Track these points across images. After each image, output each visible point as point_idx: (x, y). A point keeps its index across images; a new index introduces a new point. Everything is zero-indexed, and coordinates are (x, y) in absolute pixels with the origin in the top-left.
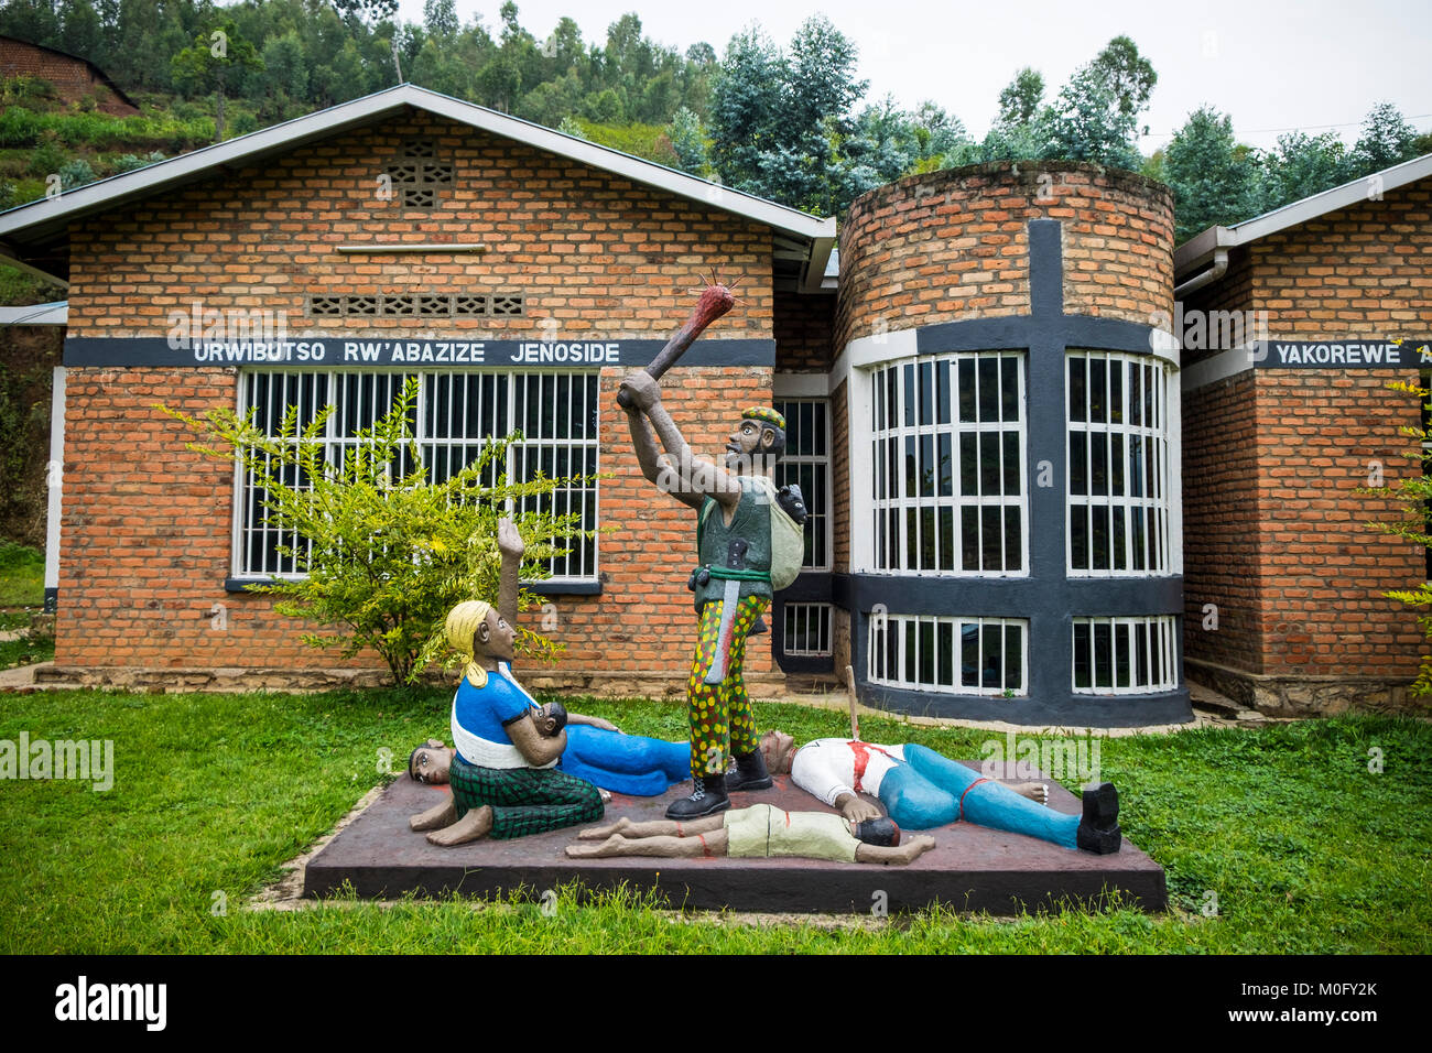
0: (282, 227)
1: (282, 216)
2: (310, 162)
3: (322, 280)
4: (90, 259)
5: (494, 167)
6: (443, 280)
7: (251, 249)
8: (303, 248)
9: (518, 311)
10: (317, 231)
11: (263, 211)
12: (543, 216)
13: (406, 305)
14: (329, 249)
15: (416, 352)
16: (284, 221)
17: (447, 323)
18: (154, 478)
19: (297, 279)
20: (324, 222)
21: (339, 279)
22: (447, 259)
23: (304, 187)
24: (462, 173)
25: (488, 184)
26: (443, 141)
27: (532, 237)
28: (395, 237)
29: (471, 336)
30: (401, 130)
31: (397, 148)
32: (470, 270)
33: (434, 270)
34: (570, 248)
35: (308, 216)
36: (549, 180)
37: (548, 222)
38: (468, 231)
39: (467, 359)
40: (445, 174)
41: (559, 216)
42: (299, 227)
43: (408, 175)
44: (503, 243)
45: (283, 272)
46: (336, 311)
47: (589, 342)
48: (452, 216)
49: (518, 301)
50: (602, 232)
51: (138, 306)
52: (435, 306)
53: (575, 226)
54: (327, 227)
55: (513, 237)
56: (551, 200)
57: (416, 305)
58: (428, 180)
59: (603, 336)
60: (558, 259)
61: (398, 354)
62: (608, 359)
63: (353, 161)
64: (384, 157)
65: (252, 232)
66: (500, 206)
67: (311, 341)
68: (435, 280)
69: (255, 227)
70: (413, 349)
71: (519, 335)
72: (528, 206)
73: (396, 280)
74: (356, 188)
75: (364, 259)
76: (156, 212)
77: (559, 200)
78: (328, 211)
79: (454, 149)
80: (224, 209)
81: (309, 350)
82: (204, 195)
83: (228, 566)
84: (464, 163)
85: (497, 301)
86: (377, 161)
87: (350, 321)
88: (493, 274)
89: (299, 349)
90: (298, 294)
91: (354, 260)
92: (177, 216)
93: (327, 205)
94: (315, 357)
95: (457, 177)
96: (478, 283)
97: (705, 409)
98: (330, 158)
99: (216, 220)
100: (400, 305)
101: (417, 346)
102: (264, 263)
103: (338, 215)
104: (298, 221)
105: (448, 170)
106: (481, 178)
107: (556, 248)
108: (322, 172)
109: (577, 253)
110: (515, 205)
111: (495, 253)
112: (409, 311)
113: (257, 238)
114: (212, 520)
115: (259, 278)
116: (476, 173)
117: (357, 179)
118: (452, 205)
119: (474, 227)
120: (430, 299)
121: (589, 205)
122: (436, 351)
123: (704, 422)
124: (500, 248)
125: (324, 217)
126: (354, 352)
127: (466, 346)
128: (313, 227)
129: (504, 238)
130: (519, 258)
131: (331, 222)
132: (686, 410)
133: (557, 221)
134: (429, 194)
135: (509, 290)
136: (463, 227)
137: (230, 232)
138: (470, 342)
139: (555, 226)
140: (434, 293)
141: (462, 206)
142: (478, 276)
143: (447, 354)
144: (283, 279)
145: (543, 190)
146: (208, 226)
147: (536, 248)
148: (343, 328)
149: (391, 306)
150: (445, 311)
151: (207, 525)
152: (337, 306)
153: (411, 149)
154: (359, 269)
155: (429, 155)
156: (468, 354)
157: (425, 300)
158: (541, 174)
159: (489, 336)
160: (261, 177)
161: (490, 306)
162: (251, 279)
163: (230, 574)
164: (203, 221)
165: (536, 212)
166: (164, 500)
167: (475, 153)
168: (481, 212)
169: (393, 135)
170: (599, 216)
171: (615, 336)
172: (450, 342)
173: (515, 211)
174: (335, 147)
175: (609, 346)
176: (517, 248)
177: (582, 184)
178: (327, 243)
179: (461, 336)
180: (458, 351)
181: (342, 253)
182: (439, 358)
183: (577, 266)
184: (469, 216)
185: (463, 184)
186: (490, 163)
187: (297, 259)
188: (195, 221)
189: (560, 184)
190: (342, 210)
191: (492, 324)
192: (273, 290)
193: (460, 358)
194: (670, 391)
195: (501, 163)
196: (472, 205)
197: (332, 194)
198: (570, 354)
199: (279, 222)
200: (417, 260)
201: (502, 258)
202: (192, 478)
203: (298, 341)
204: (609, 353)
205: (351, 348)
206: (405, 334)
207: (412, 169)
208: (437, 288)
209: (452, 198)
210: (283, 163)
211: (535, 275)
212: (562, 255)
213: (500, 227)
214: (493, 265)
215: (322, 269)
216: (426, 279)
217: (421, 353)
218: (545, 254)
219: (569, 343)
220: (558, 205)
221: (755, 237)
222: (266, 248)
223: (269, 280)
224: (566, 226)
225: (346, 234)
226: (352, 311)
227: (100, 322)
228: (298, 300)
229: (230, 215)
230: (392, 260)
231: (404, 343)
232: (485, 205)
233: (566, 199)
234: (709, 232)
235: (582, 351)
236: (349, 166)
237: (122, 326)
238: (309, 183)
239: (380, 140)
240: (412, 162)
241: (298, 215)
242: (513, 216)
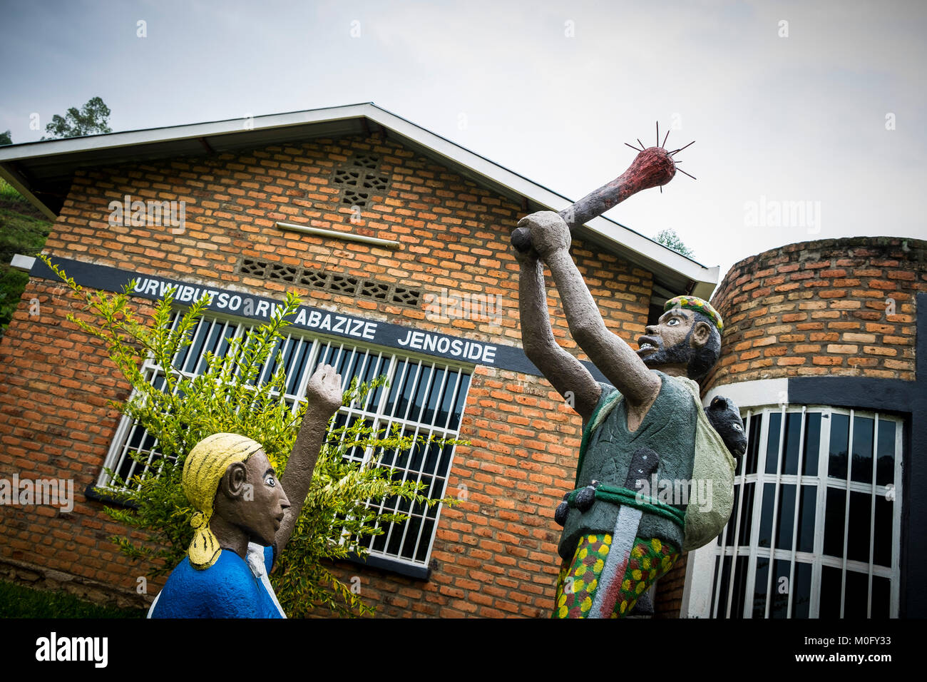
0: (239, 201)
1: (242, 193)
2: (277, 157)
3: (258, 247)
4: (83, 198)
5: (423, 185)
6: (357, 265)
7: (209, 213)
8: (250, 219)
9: (414, 303)
10: (266, 209)
11: (228, 186)
12: (455, 230)
13: (320, 280)
14: (270, 224)
15: (317, 320)
16: (241, 197)
17: (350, 300)
18: (64, 382)
19: (236, 243)
20: (274, 202)
21: (271, 249)
22: (365, 249)
23: (267, 174)
24: (396, 185)
25: (415, 197)
26: (387, 159)
27: (441, 245)
28: (327, 225)
29: (368, 316)
30: (355, 145)
31: (348, 157)
32: (382, 262)
33: (351, 256)
34: (472, 260)
35: (262, 196)
36: (467, 202)
37: (459, 236)
38: (389, 230)
39: (359, 335)
40: (382, 183)
41: (469, 232)
42: (253, 203)
43: (352, 179)
44: (415, 245)
45: (227, 235)
46: (261, 273)
47: (471, 341)
48: (378, 216)
49: (416, 294)
50: (502, 252)
51: (104, 240)
52: (344, 285)
53: (480, 243)
54: (275, 207)
55: (426, 242)
56: (464, 219)
57: (329, 280)
58: (367, 185)
59: (484, 338)
60: (459, 267)
61: (301, 318)
62: (484, 359)
63: (311, 162)
64: (336, 162)
65: (214, 200)
66: (420, 215)
67: (232, 294)
68: (350, 264)
69: (218, 197)
70: (315, 316)
71: (410, 323)
72: (444, 220)
73: (318, 258)
74: (307, 182)
75: (297, 237)
76: (146, 172)
77: (472, 219)
78: (279, 195)
79: (394, 166)
80: (198, 180)
81: (228, 300)
82: (187, 167)
83: (96, 474)
84: (400, 178)
85: (398, 291)
86: (330, 165)
87: (269, 284)
88: (400, 268)
89: (220, 298)
90: (235, 254)
91: (288, 236)
92: (161, 179)
93: (280, 190)
94: (231, 307)
95: (390, 187)
96: (385, 273)
97: (564, 422)
98: (293, 156)
99: (190, 186)
100: (314, 279)
101: (320, 315)
102: (215, 225)
103: (286, 200)
104: (253, 199)
105: (385, 181)
106: (411, 192)
107: (460, 258)
108: (284, 166)
109: (477, 265)
110: (434, 217)
111: (406, 251)
112: (321, 285)
113: (216, 205)
114: (96, 428)
115: (207, 236)
116: (408, 187)
117: (310, 175)
118: (381, 208)
119: (395, 228)
120: (341, 279)
121: (496, 228)
122: (334, 322)
123: (561, 434)
124: (412, 249)
125: (275, 198)
126: (264, 310)
127: (361, 323)
128: (264, 205)
129: (418, 241)
130: (426, 260)
131: (279, 204)
132: (546, 419)
133: (466, 236)
134: (365, 196)
135: (410, 283)
136: (386, 227)
137: (197, 197)
138: (366, 321)
139: (463, 240)
140: (346, 274)
141: (389, 210)
142: (387, 268)
143: (343, 327)
144: (227, 240)
145: (460, 209)
146: (182, 190)
147: (442, 254)
148: (262, 288)
149: (307, 278)
150: (352, 290)
151: (92, 432)
152: (263, 270)
153: (360, 161)
154: (290, 244)
155: (373, 167)
156: (361, 330)
157: (337, 278)
158: (461, 196)
159: (384, 318)
160: (236, 161)
161: (391, 293)
162: (200, 236)
163: (94, 483)
164: (179, 186)
165: (450, 226)
166: (65, 403)
167: (411, 172)
168: (404, 217)
169: (349, 148)
170: (503, 238)
171: (495, 340)
172: (348, 317)
173: (432, 222)
174: (299, 149)
175: (487, 348)
176: (426, 251)
177: (494, 210)
178: (270, 219)
179: (359, 314)
180: (353, 325)
181: (280, 229)
182: (335, 329)
183: (474, 275)
184: (392, 219)
185: (394, 193)
186: (421, 181)
187: (242, 227)
188: (173, 185)
189: (476, 208)
190: (291, 197)
191: (389, 309)
192: (215, 247)
193: (353, 333)
194: (535, 399)
195: (430, 183)
196: (398, 211)
197: (287, 183)
198: (451, 348)
199: (238, 197)
200: (340, 246)
201: (412, 257)
202: (95, 389)
203: (221, 291)
204: (486, 353)
205: (264, 306)
206: (313, 303)
207: (356, 175)
208: (351, 272)
209: (382, 203)
210: (255, 153)
211: (436, 276)
212: (463, 264)
213: (417, 232)
214: (402, 261)
215: (260, 238)
216: (343, 262)
217: (321, 321)
218: (449, 260)
219: (452, 338)
220: (469, 223)
221: (638, 280)
222: (221, 214)
223: (215, 239)
224: (473, 241)
225: (288, 215)
226: (273, 276)
227: (71, 247)
228: (232, 259)
229: (201, 185)
230: (319, 242)
231: (309, 310)
232: (408, 213)
233: (477, 220)
234: (597, 269)
235: (463, 347)
236: (306, 165)
237: (86, 253)
238: (271, 172)
239: (337, 150)
240: (358, 170)
241: (254, 194)
242: (429, 226)
